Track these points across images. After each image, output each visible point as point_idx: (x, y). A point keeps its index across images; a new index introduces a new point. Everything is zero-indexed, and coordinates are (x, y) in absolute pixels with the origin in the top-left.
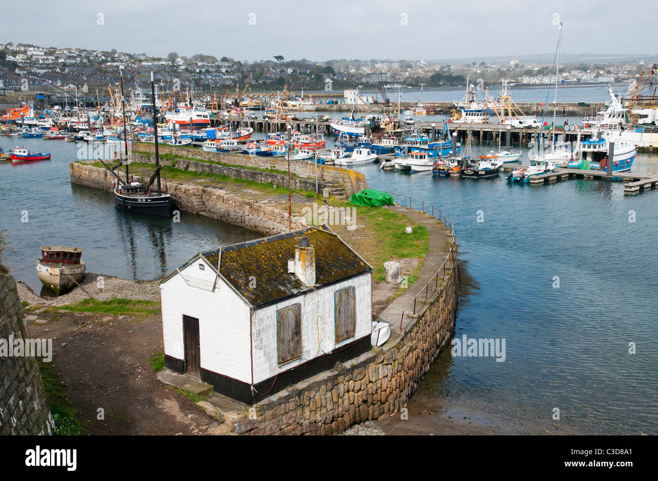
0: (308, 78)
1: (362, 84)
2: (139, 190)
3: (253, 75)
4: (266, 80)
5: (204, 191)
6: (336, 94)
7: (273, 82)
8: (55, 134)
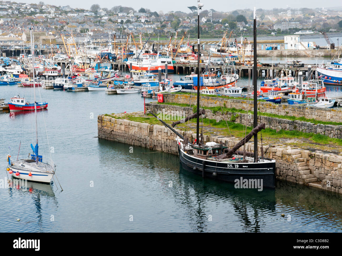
0: (223, 27)
1: (274, 31)
2: (217, 152)
3: (171, 24)
4: (185, 29)
5: (310, 156)
6: (275, 41)
7: (190, 30)
8: (29, 81)
